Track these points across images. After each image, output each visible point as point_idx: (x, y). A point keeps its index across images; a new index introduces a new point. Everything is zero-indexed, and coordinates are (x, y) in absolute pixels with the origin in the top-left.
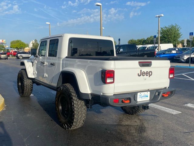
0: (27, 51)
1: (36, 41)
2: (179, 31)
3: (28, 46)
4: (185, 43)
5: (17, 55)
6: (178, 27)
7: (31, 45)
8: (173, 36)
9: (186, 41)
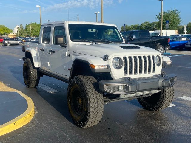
0: (12, 37)
1: (21, 26)
2: (178, 16)
3: (12, 31)
4: (184, 30)
5: (4, 41)
6: (178, 11)
7: (16, 31)
8: (173, 21)
9: (186, 27)
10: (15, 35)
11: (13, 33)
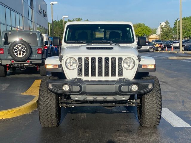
10: (158, 37)
11: (156, 35)
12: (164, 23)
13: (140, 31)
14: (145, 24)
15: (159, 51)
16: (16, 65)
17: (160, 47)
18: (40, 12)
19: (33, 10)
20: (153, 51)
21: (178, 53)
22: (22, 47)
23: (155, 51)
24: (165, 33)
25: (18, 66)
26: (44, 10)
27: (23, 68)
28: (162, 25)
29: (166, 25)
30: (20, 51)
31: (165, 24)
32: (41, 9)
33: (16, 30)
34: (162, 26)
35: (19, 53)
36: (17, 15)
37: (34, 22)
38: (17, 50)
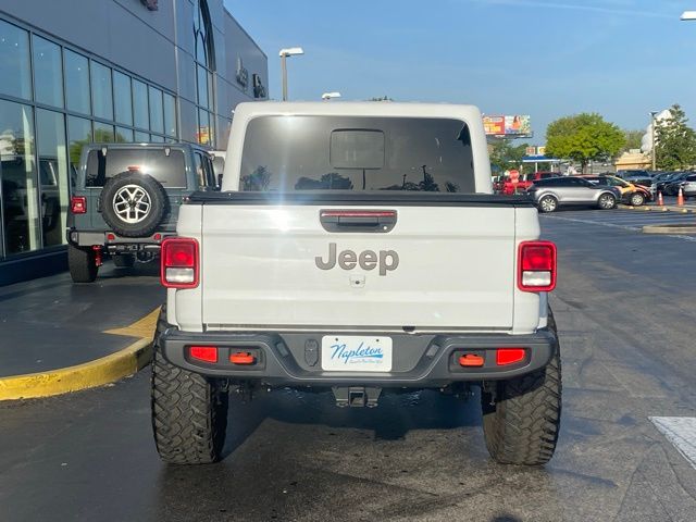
1: (676, 113)
10: (646, 161)
11: (642, 152)
12: (666, 114)
13: (585, 141)
14: (601, 117)
15: (631, 207)
16: (122, 248)
17: (640, 193)
18: (238, 81)
19: (215, 77)
20: (614, 207)
21: (689, 212)
22: (139, 193)
23: (620, 206)
24: (668, 146)
25: (126, 250)
26: (254, 76)
27: (145, 258)
28: (659, 120)
29: (672, 121)
30: (133, 204)
31: (670, 116)
32: (244, 71)
33: (134, 142)
34: (658, 123)
35: (128, 210)
36: (156, 94)
37: (216, 112)
38: (125, 201)
